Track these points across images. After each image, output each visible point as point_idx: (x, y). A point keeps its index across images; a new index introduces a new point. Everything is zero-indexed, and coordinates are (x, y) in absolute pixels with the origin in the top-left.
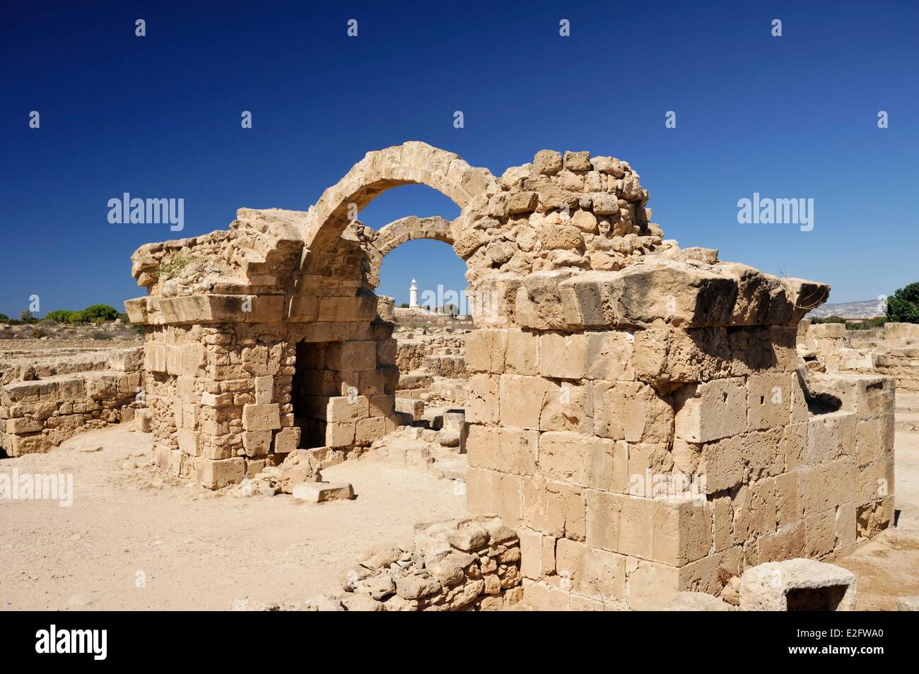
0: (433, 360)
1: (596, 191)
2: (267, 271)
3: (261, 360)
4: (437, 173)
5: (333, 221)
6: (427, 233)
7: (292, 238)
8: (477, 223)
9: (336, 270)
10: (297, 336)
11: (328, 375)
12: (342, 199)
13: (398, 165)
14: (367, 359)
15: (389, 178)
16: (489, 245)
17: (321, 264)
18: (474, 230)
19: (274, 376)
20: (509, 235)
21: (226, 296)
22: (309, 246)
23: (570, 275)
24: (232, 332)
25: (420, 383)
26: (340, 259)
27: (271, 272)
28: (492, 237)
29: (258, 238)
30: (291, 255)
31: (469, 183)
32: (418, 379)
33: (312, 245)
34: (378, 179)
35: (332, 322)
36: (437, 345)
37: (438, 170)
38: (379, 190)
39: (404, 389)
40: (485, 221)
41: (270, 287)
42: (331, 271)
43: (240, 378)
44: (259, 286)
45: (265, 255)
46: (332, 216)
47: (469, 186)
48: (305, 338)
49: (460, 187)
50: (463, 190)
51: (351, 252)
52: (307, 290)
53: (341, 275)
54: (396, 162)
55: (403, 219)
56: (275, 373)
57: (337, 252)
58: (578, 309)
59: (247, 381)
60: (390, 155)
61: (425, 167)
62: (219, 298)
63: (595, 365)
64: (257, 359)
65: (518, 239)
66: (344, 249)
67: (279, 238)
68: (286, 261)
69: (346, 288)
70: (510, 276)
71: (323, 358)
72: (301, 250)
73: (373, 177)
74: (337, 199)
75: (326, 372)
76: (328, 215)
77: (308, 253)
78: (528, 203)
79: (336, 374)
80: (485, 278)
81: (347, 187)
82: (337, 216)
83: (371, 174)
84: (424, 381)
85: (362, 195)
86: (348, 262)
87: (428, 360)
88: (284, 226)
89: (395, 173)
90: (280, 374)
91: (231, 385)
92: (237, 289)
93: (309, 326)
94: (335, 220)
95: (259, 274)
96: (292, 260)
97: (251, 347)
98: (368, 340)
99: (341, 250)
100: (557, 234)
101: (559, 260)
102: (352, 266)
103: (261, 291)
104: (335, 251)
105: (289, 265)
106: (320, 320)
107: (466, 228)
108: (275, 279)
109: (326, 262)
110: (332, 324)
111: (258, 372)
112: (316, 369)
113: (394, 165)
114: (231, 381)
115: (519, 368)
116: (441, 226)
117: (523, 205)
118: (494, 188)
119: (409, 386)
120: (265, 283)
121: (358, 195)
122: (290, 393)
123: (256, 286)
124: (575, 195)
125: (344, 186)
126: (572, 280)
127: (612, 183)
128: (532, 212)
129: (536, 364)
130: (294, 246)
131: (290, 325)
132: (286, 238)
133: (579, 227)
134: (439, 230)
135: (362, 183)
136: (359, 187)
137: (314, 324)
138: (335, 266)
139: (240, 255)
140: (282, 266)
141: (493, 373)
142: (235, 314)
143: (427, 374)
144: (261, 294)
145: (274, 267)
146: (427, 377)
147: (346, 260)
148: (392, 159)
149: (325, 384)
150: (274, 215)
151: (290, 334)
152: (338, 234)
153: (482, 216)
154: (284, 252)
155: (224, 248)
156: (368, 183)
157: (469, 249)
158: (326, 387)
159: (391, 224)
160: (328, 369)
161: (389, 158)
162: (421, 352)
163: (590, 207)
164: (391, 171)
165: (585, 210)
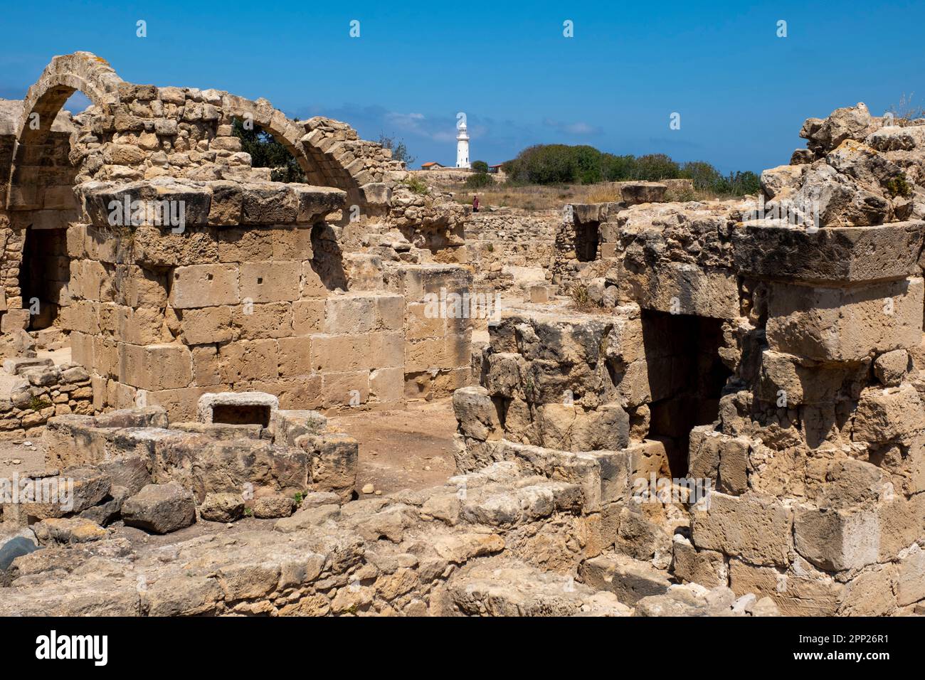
1: (159, 116)
4: (90, 84)
7: (4, 132)
8: (83, 138)
9: (58, 160)
10: (23, 223)
13: (70, 73)
16: (89, 156)
17: (35, 155)
20: (101, 149)
22: (19, 139)
23: (108, 187)
26: (60, 149)
28: (91, 151)
30: (3, 146)
33: (21, 138)
37: (92, 81)
40: (88, 136)
42: (52, 161)
48: (32, 225)
52: (27, 180)
53: (64, 165)
54: (69, 69)
57: (54, 143)
60: (66, 63)
61: (84, 79)
63: (119, 253)
66: (62, 141)
72: (13, 143)
77: (19, 146)
78: (111, 125)
81: (41, 88)
85: (54, 96)
89: (67, 80)
90: (5, 257)
93: (34, 214)
96: (6, 152)
99: (58, 142)
100: (118, 153)
101: (113, 174)
105: (4, 157)
106: (46, 207)
113: (67, 73)
115: (91, 255)
117: (107, 126)
122: (18, 277)
124: (142, 120)
125: (39, 87)
126: (104, 191)
127: (173, 109)
129: (97, 252)
130: (5, 139)
131: (13, 212)
133: (142, 146)
136: (47, 89)
137: (39, 212)
138: (55, 156)
148: (67, 67)
149: (60, 270)
151: (14, 221)
152: (47, 126)
153: (87, 133)
158: (59, 273)
161: (65, 65)
163: (152, 130)
164: (64, 78)
165: (149, 131)
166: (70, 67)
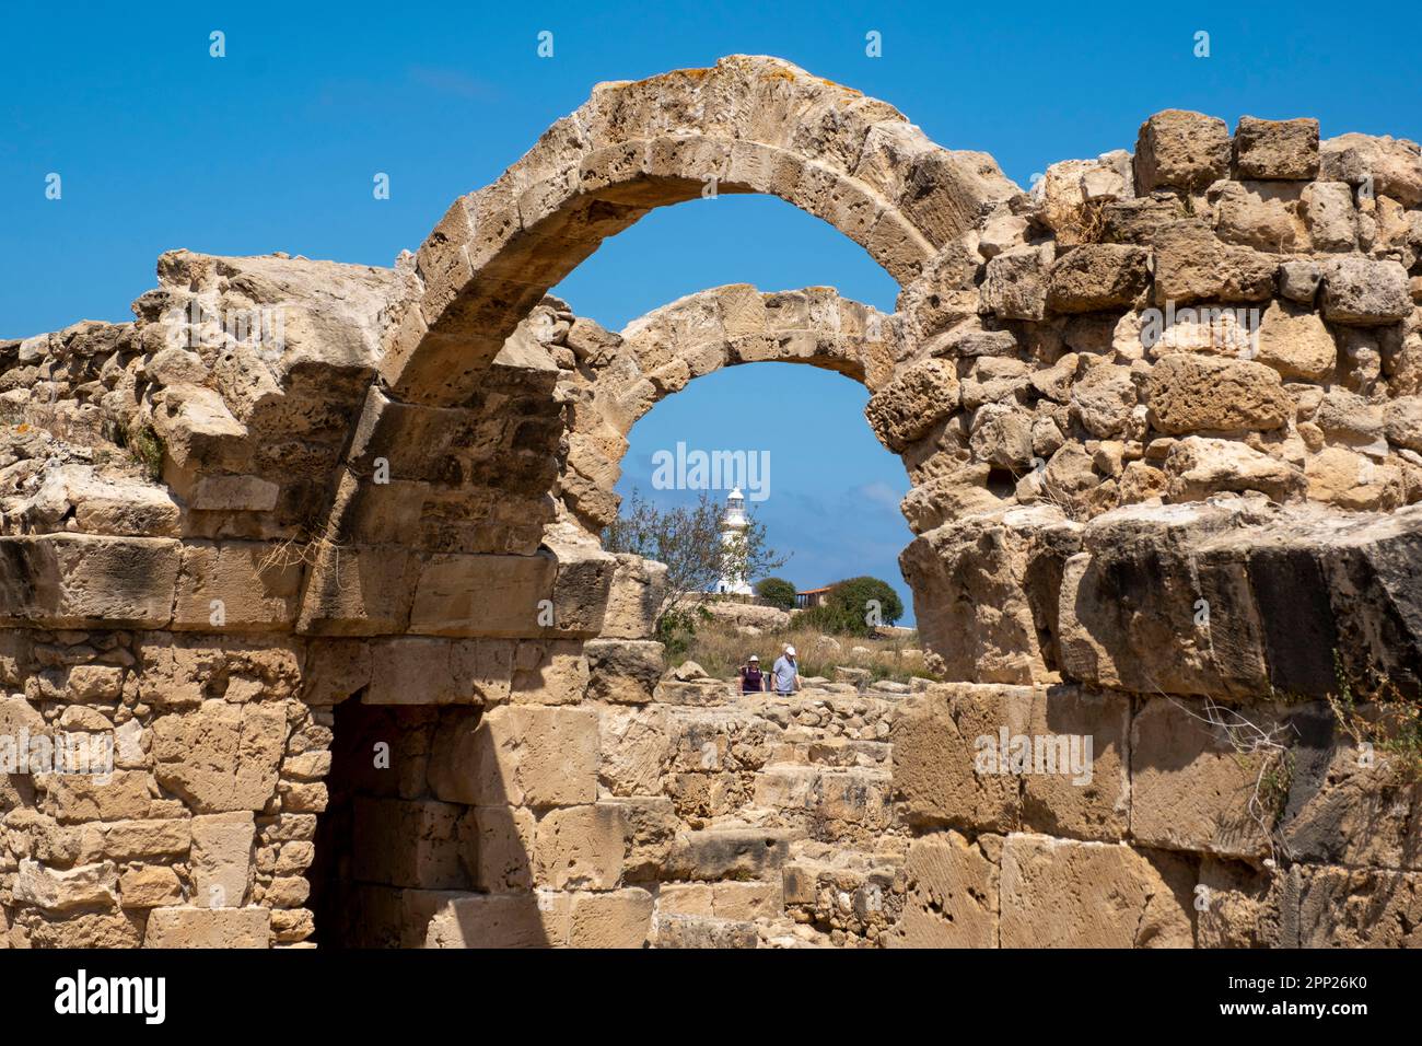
0: (791, 784)
1: (1336, 247)
2: (251, 464)
3: (219, 759)
4: (821, 163)
5: (474, 307)
6: (783, 343)
7: (337, 356)
8: (946, 339)
9: (479, 464)
10: (339, 681)
11: (434, 816)
12: (509, 232)
13: (697, 132)
14: (568, 767)
15: (663, 171)
16: (981, 410)
17: (428, 443)
18: (936, 363)
19: (258, 814)
20: (1044, 379)
21: (112, 540)
22: (392, 382)
24: (129, 660)
25: (745, 861)
26: (492, 429)
27: (264, 468)
28: (991, 388)
29: (226, 353)
30: (331, 410)
31: (927, 201)
32: (740, 847)
33: (401, 381)
34: (628, 171)
35: (455, 639)
36: (808, 731)
37: (827, 153)
38: (631, 208)
39: (686, 879)
40: (968, 331)
41: (257, 515)
42: (458, 467)
43: (145, 815)
44: (222, 512)
45: (249, 409)
46: (471, 290)
47: (926, 212)
48: (366, 688)
49: (896, 215)
50: (906, 224)
51: (529, 408)
52: (378, 530)
53: (493, 483)
54: (690, 120)
55: (708, 294)
56: (260, 806)
57: (483, 405)
58: (1257, 634)
59: (165, 826)
60: (671, 98)
61: (782, 146)
62: (91, 548)
63: (1308, 813)
64: (205, 753)
65: (1080, 393)
66: (506, 398)
67: (293, 358)
68: (314, 432)
69: (508, 526)
70: (1046, 517)
71: (419, 761)
72: (365, 394)
73: (611, 167)
74: (491, 232)
75: (430, 805)
76: (460, 284)
77: (386, 408)
78: (1111, 279)
79: (464, 813)
80: (965, 519)
81: (524, 196)
82: (491, 289)
83: (606, 157)
84: (759, 856)
85: (574, 224)
86: (516, 444)
87: (776, 782)
88: (315, 314)
89: (687, 160)
90: (278, 802)
91: (116, 839)
92: (151, 521)
93: (379, 650)
94: (483, 301)
95: (225, 473)
96: (334, 428)
97: (187, 707)
98: (575, 703)
99: (495, 400)
100: (1204, 387)
101: (1202, 472)
102: (529, 453)
103: (229, 529)
104: (476, 402)
105: (321, 445)
106: (415, 629)
107: (909, 354)
108: (275, 488)
109: (447, 437)
110: (458, 647)
111: (204, 797)
112: (396, 795)
113: (681, 133)
114: (115, 825)
115: (1067, 816)
116: (835, 320)
117: (1094, 286)
118: (1005, 231)
119: (709, 872)
120: (240, 503)
121: (562, 223)
122: (308, 873)
123: (212, 511)
124: (1267, 257)
125: (516, 192)
126: (1242, 540)
127: (1393, 221)
128: (1122, 311)
129: (1120, 805)
130: (343, 382)
131: (316, 643)
132: (318, 357)
133: (1275, 363)
134: (827, 336)
135: (576, 182)
136: (564, 197)
137: (394, 644)
138: (474, 450)
139: (162, 410)
140: (301, 446)
141: (983, 829)
142: (138, 600)
143: (773, 834)
144: (227, 538)
145: (275, 452)
146: (770, 842)
147: (510, 439)
148: (679, 112)
149: (423, 847)
150: (279, 279)
151: (314, 675)
152: (487, 347)
153: (962, 316)
154: (311, 402)
155: (111, 384)
156: (592, 184)
157: (918, 424)
158: (425, 860)
159: (660, 311)
160: (435, 797)
161: (666, 108)
162: (754, 753)
163: (1318, 300)
164: (672, 151)
165: (1295, 306)
166: (697, 111)
